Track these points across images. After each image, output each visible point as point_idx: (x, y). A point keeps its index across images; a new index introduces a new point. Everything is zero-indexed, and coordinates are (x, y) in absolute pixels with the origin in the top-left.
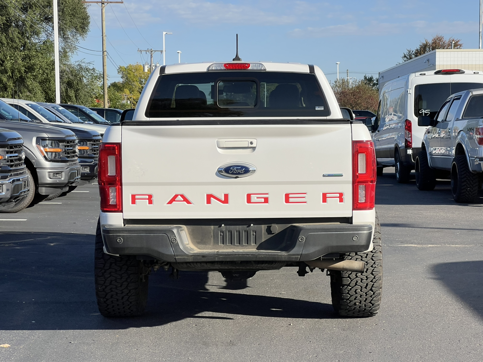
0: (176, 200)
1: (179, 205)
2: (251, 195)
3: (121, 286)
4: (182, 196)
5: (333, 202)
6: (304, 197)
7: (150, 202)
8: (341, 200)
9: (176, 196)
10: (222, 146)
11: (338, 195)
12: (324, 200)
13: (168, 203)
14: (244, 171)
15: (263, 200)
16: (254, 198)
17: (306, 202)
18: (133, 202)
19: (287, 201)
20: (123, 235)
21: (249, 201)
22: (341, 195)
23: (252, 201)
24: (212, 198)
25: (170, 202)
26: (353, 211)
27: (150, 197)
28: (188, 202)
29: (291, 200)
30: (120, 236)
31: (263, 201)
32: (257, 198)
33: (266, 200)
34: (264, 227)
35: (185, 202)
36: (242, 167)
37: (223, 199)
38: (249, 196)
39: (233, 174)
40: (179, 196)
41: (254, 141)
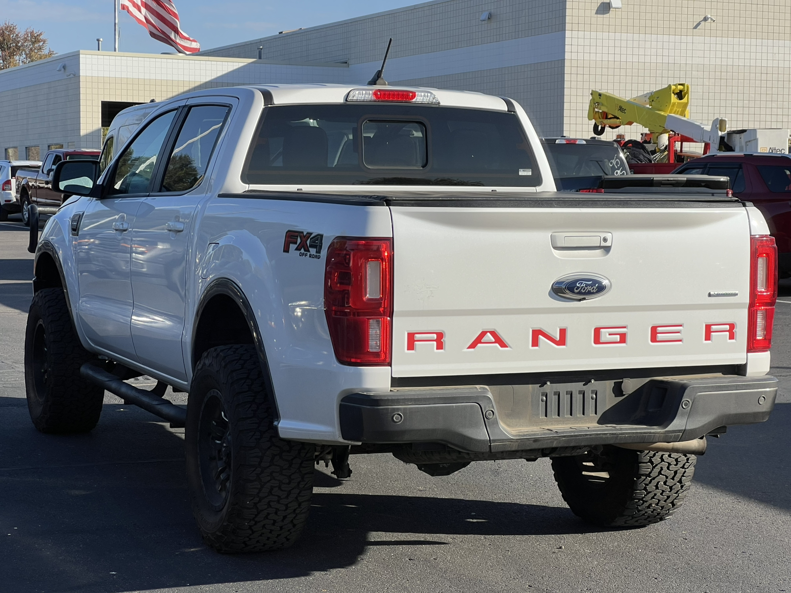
0: (482, 341)
1: (488, 348)
2: (602, 330)
3: (287, 497)
4: (493, 333)
5: (720, 337)
6: (679, 332)
7: (440, 346)
8: (732, 337)
9: (483, 334)
10: (559, 245)
11: (727, 327)
12: (708, 337)
13: (470, 347)
14: (597, 287)
15: (618, 338)
16: (605, 335)
17: (680, 341)
18: (411, 347)
19: (654, 339)
20: (404, 409)
21: (597, 340)
22: (732, 326)
23: (602, 339)
24: (540, 336)
25: (473, 346)
26: (749, 354)
27: (440, 335)
28: (503, 345)
29: (660, 336)
30: (398, 409)
31: (619, 340)
32: (610, 334)
33: (623, 338)
34: (610, 384)
35: (497, 345)
36: (595, 282)
37: (558, 339)
38: (597, 331)
39: (580, 293)
40: (488, 334)
41: (609, 236)
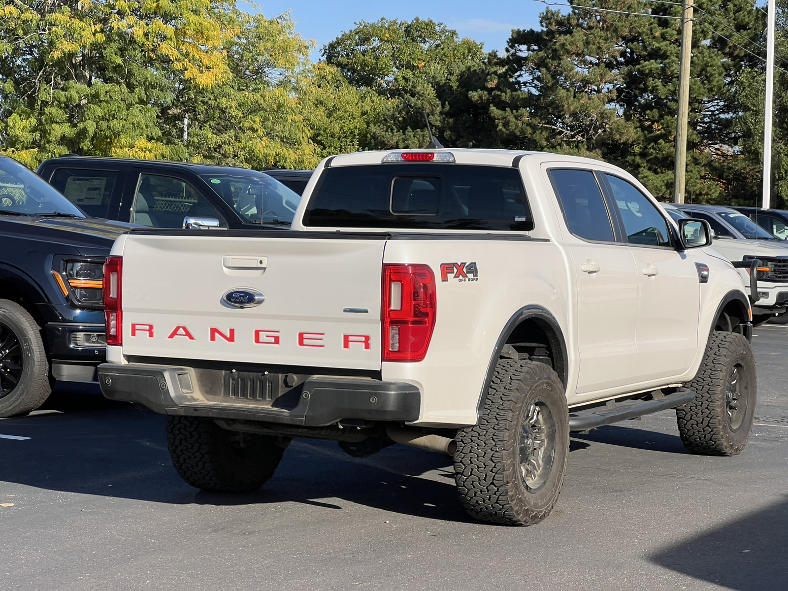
0: (177, 333)
1: (181, 339)
2: (260, 332)
4: (184, 328)
5: (357, 347)
6: (321, 339)
7: (151, 335)
8: (367, 346)
9: (178, 328)
10: (227, 265)
11: (363, 339)
12: (346, 345)
13: (170, 337)
14: (248, 298)
15: (273, 340)
16: (263, 337)
17: (323, 346)
18: (133, 334)
19: (301, 343)
20: (112, 375)
21: (257, 340)
22: (367, 338)
23: (261, 340)
24: (216, 333)
25: (171, 336)
26: (382, 362)
27: (151, 327)
28: (191, 338)
29: (306, 342)
30: (108, 375)
31: (273, 341)
32: (267, 336)
33: (277, 340)
34: (281, 376)
35: (187, 337)
36: (246, 293)
37: (228, 336)
38: (257, 333)
40: (181, 329)
41: (265, 260)
